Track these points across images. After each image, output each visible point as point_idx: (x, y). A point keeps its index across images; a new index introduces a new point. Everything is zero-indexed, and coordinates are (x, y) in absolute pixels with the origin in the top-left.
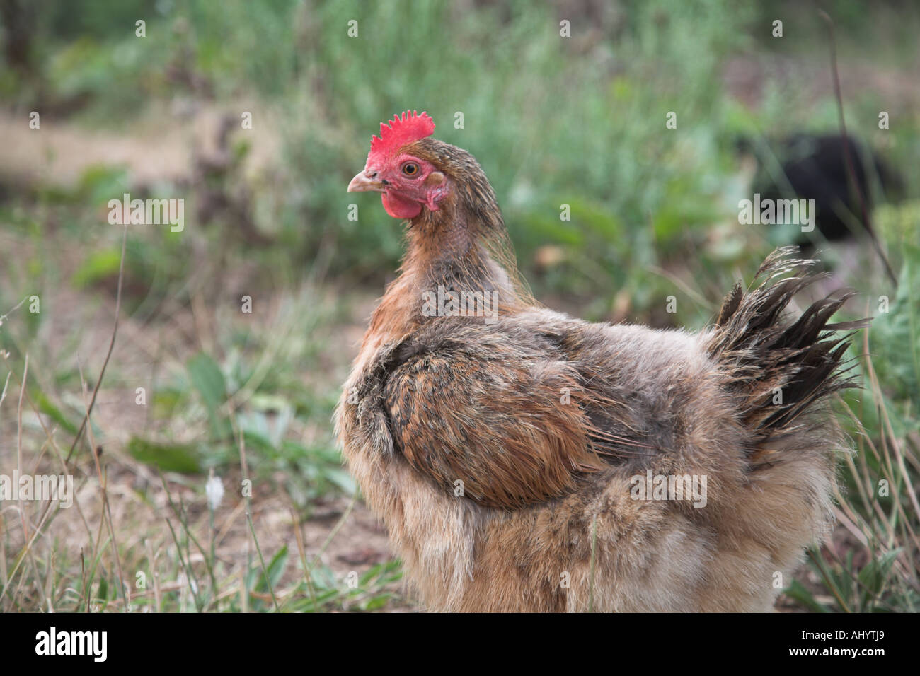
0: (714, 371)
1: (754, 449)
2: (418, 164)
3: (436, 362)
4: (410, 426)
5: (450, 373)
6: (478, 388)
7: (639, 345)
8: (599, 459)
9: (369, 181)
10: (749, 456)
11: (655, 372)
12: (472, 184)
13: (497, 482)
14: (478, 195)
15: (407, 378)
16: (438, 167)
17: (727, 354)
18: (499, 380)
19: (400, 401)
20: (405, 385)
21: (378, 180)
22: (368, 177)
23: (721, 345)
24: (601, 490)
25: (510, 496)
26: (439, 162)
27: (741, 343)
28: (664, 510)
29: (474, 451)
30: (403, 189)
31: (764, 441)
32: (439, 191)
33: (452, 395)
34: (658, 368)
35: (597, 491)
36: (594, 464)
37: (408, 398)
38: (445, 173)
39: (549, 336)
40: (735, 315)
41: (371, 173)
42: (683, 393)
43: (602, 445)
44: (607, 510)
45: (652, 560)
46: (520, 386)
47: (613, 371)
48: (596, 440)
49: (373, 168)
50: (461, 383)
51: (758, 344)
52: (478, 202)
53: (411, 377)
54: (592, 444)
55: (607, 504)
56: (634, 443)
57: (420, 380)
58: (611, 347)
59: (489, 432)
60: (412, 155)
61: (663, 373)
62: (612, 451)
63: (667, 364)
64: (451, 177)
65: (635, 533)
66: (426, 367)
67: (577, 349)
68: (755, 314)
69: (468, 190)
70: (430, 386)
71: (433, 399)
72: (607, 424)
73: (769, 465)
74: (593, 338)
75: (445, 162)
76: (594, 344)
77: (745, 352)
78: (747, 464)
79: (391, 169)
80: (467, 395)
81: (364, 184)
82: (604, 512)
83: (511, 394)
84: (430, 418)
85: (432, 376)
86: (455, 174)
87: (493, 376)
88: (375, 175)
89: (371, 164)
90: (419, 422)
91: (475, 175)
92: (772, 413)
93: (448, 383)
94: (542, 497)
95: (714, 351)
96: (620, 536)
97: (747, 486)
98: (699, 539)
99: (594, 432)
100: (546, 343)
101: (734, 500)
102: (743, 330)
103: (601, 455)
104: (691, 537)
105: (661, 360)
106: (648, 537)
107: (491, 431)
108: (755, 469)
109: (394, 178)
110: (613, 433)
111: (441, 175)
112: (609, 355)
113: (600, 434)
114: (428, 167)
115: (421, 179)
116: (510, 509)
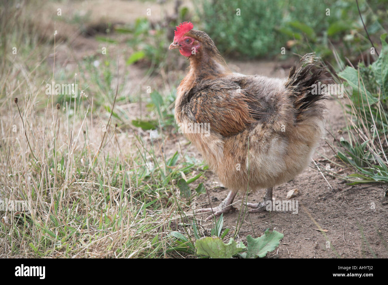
0: (286, 92)
1: (297, 115)
2: (190, 39)
3: (203, 93)
4: (197, 114)
5: (207, 96)
6: (215, 101)
7: (264, 83)
8: (253, 119)
9: (175, 45)
10: (296, 117)
11: (268, 92)
12: (207, 42)
13: (224, 128)
14: (209, 44)
15: (195, 100)
16: (196, 39)
17: (291, 87)
18: (221, 98)
19: (194, 107)
20: (195, 102)
21: (178, 45)
22: (175, 44)
23: (289, 84)
24: (254, 128)
25: (228, 132)
26: (196, 37)
27: (295, 84)
28: (272, 132)
29: (216, 119)
30: (186, 47)
31: (300, 113)
32: (197, 46)
33: (208, 103)
34: (270, 91)
35: (253, 128)
36: (252, 121)
37: (196, 106)
38: (198, 40)
39: (236, 82)
40: (294, 75)
41: (176, 43)
42: (277, 98)
43: (254, 115)
44: (256, 134)
45: (269, 147)
46: (227, 99)
47: (256, 91)
48: (252, 113)
49: (176, 41)
50: (210, 99)
51: (300, 84)
52: (210, 47)
53: (196, 99)
54: (251, 114)
55: (256, 132)
56: (263, 113)
57: (199, 99)
58: (255, 84)
59: (219, 114)
60: (188, 36)
61: (271, 93)
62: (257, 116)
63: (272, 90)
64: (200, 41)
65: (263, 139)
66: (201, 95)
67: (245, 85)
68: (300, 75)
69: (206, 44)
70: (202, 101)
71: (203, 105)
72: (255, 108)
73: (302, 120)
74: (250, 81)
75: (198, 37)
76: (250, 83)
77: (296, 87)
78: (295, 119)
79: (182, 41)
80: (212, 103)
81: (174, 46)
82: (255, 134)
83: (224, 102)
84: (203, 112)
85: (203, 98)
86: (202, 40)
87: (219, 97)
88: (177, 43)
89: (175, 40)
90: (199, 113)
91: (207, 39)
92: (302, 105)
93: (206, 100)
94: (238, 132)
95: (287, 86)
96: (259, 140)
97: (295, 126)
98: (282, 140)
99: (251, 111)
100: (235, 84)
101: (292, 130)
102: (296, 80)
103: (254, 118)
104: (280, 140)
105: (271, 88)
106: (267, 140)
107: (220, 113)
108: (298, 121)
109: (183, 44)
110: (257, 110)
111: (197, 41)
112: (255, 86)
113: (253, 111)
114: (193, 39)
115: (191, 43)
116: (229, 136)
